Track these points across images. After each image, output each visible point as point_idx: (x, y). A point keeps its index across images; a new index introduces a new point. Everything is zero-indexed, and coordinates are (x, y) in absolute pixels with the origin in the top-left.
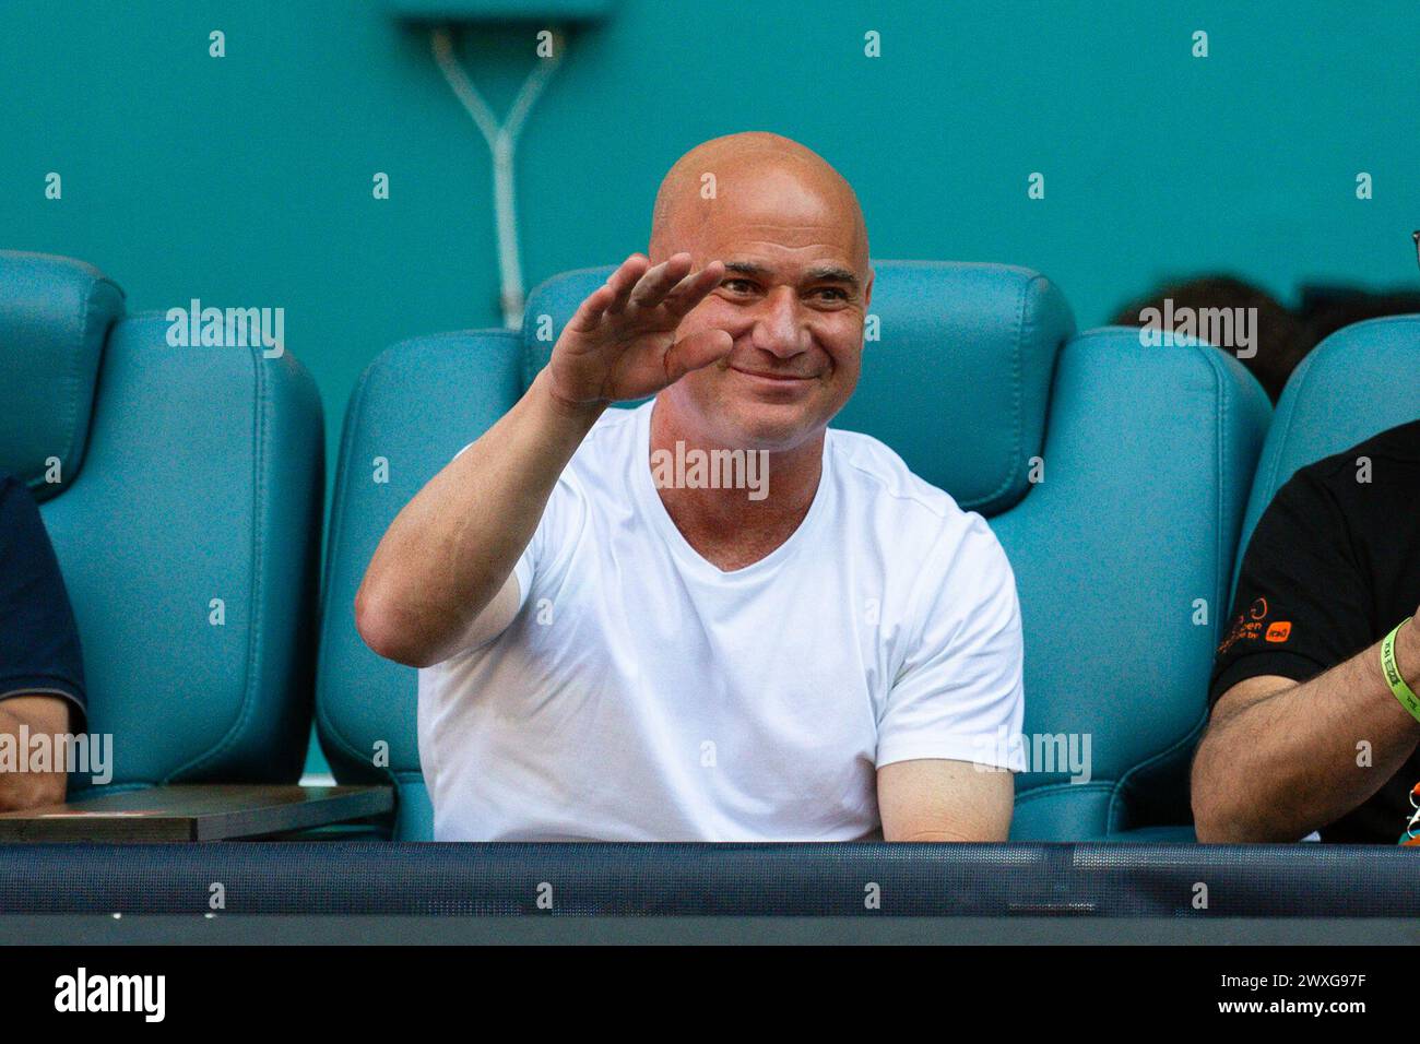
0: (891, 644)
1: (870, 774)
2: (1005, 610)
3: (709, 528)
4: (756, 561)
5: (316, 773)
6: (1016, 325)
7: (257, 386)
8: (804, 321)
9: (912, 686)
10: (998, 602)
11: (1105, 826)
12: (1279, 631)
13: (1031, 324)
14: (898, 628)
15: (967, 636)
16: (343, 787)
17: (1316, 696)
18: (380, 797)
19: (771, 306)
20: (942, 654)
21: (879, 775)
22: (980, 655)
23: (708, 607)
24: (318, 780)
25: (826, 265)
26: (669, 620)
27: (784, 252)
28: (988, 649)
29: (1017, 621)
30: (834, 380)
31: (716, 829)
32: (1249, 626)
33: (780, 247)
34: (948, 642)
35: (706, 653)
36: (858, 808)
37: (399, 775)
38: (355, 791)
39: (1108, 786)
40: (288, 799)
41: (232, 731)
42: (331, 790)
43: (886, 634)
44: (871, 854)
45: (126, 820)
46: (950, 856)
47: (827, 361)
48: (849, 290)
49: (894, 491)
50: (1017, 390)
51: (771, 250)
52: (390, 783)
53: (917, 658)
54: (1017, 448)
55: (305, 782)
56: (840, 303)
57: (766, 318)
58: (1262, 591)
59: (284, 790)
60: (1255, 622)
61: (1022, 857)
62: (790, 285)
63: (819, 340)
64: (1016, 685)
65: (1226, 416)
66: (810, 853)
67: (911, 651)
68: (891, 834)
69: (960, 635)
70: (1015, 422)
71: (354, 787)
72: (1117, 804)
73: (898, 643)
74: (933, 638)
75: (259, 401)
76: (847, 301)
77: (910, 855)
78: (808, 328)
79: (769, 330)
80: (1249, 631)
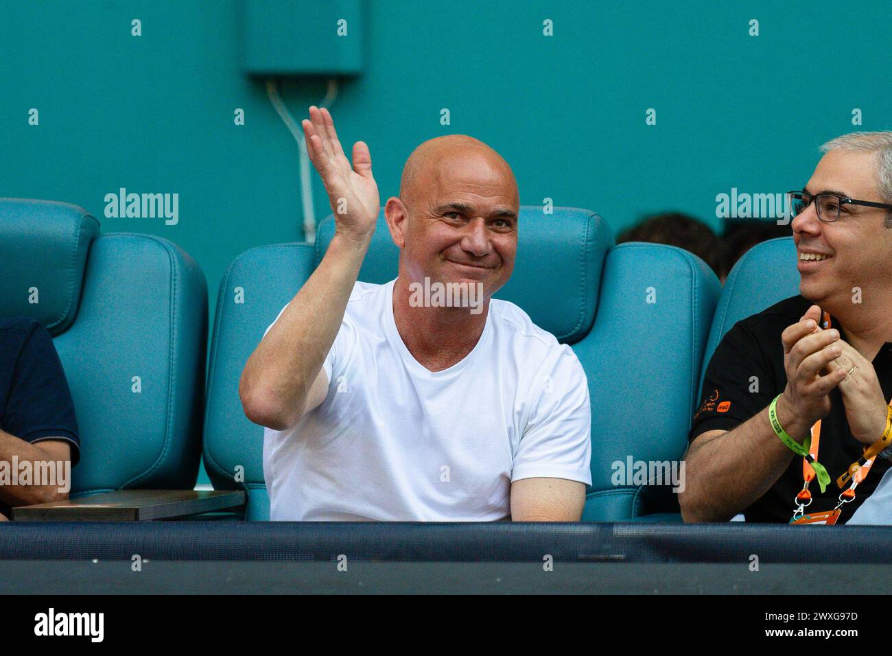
0: (520, 413)
1: (508, 485)
2: (582, 395)
3: (424, 349)
4: (449, 367)
5: (203, 484)
6: (583, 241)
7: (171, 273)
8: (489, 238)
9: (533, 437)
10: (578, 391)
11: (631, 514)
12: (725, 406)
13: (590, 241)
14: (523, 405)
15: (561, 409)
16: (218, 491)
17: (736, 438)
18: (237, 497)
19: (472, 228)
20: (547, 420)
21: (512, 485)
22: (567, 420)
23: (423, 391)
24: (204, 487)
25: (502, 207)
26: (402, 397)
27: (481, 199)
28: (571, 417)
29: (588, 403)
30: (502, 271)
31: (424, 514)
32: (708, 405)
33: (479, 196)
34: (550, 414)
35: (420, 415)
36: (500, 502)
37: (248, 485)
38: (224, 494)
39: (632, 491)
40: (187, 498)
41: (157, 461)
42: (211, 492)
43: (518, 408)
44: (505, 528)
45: (100, 509)
46: (546, 529)
47: (499, 259)
48: (512, 222)
49: (524, 332)
50: (583, 276)
51: (474, 197)
52: (243, 489)
53: (535, 421)
54: (583, 308)
55: (196, 489)
56: (508, 229)
57: (470, 234)
58: (716, 386)
59: (187, 492)
60: (711, 402)
61: (586, 530)
62: (483, 217)
63: (496, 248)
64: (587, 438)
65: (696, 291)
66: (471, 528)
67: (531, 417)
68: (515, 518)
69: (556, 410)
70: (582, 294)
71: (223, 491)
72: (637, 501)
73: (524, 413)
74: (542, 411)
75: (172, 282)
76: (511, 228)
77: (524, 529)
78: (491, 241)
79: (471, 240)
80: (709, 407)
